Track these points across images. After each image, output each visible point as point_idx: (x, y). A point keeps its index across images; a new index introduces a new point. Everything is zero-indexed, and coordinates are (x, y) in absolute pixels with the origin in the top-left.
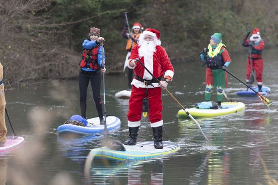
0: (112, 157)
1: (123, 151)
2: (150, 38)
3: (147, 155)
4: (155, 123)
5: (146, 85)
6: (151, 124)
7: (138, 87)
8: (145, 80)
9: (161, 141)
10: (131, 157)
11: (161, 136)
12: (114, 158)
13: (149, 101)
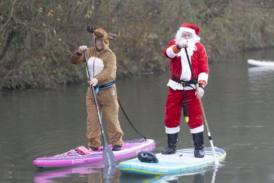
0: (141, 171)
1: (156, 163)
2: (189, 35)
3: (183, 167)
4: (195, 129)
5: (184, 86)
6: (191, 130)
7: (175, 90)
8: (182, 81)
9: (201, 149)
10: (164, 169)
11: (202, 143)
12: (143, 171)
13: (188, 105)
